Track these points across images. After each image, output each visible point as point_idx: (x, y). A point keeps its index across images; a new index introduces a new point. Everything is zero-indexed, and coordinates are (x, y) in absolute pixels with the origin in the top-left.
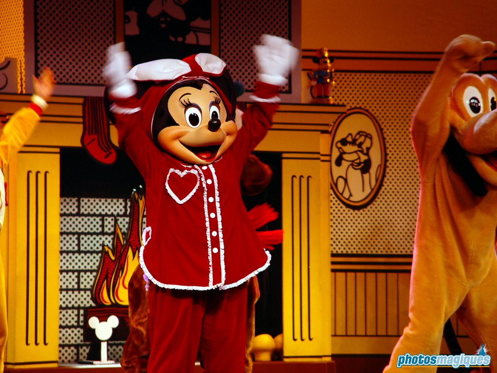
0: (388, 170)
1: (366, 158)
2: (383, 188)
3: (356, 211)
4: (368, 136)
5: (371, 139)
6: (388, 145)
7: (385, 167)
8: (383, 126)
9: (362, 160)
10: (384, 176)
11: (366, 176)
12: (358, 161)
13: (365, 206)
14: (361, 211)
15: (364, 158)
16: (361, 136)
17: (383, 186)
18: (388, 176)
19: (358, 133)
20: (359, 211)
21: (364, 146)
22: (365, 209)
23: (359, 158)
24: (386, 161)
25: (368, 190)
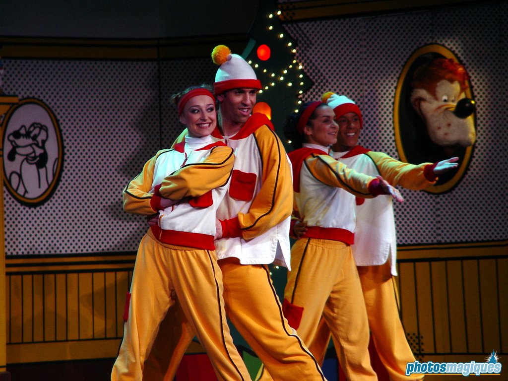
0: (65, 164)
1: (41, 151)
2: (61, 184)
3: (33, 209)
4: (42, 127)
5: (47, 131)
6: (65, 137)
7: (63, 160)
8: (59, 117)
9: (38, 154)
10: (62, 170)
11: (42, 171)
12: (33, 155)
13: (42, 203)
14: (38, 208)
15: (39, 151)
16: (35, 128)
17: (61, 181)
18: (66, 171)
19: (33, 125)
20: (35, 208)
21: (39, 139)
22: (42, 206)
23: (34, 151)
24: (64, 154)
25: (44, 186)
